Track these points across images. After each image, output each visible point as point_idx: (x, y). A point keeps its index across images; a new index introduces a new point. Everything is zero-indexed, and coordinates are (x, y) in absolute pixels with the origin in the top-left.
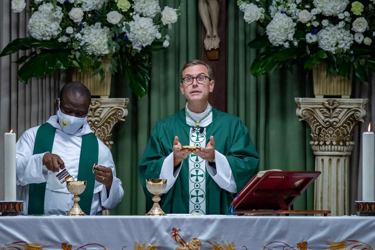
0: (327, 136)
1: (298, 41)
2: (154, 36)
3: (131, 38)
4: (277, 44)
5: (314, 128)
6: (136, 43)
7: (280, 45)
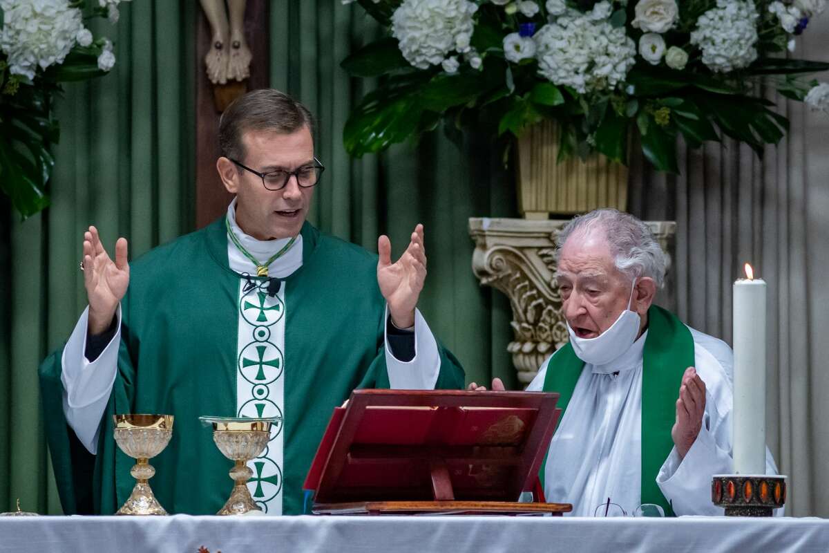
0: (559, 328)
1: (484, 55)
2: (73, 37)
3: (5, 43)
4: (425, 62)
5: (523, 305)
6: (21, 59)
7: (432, 65)
